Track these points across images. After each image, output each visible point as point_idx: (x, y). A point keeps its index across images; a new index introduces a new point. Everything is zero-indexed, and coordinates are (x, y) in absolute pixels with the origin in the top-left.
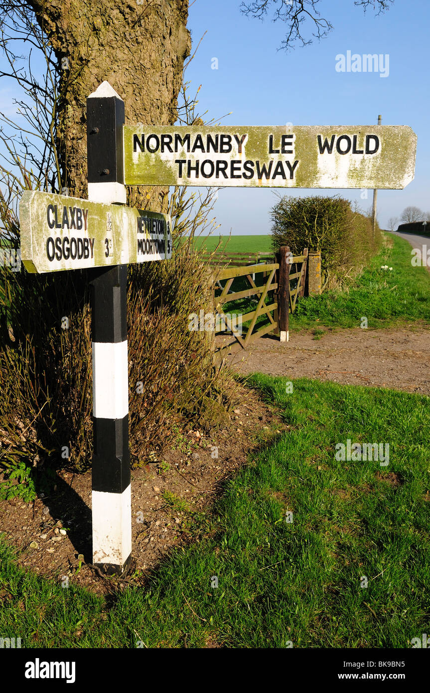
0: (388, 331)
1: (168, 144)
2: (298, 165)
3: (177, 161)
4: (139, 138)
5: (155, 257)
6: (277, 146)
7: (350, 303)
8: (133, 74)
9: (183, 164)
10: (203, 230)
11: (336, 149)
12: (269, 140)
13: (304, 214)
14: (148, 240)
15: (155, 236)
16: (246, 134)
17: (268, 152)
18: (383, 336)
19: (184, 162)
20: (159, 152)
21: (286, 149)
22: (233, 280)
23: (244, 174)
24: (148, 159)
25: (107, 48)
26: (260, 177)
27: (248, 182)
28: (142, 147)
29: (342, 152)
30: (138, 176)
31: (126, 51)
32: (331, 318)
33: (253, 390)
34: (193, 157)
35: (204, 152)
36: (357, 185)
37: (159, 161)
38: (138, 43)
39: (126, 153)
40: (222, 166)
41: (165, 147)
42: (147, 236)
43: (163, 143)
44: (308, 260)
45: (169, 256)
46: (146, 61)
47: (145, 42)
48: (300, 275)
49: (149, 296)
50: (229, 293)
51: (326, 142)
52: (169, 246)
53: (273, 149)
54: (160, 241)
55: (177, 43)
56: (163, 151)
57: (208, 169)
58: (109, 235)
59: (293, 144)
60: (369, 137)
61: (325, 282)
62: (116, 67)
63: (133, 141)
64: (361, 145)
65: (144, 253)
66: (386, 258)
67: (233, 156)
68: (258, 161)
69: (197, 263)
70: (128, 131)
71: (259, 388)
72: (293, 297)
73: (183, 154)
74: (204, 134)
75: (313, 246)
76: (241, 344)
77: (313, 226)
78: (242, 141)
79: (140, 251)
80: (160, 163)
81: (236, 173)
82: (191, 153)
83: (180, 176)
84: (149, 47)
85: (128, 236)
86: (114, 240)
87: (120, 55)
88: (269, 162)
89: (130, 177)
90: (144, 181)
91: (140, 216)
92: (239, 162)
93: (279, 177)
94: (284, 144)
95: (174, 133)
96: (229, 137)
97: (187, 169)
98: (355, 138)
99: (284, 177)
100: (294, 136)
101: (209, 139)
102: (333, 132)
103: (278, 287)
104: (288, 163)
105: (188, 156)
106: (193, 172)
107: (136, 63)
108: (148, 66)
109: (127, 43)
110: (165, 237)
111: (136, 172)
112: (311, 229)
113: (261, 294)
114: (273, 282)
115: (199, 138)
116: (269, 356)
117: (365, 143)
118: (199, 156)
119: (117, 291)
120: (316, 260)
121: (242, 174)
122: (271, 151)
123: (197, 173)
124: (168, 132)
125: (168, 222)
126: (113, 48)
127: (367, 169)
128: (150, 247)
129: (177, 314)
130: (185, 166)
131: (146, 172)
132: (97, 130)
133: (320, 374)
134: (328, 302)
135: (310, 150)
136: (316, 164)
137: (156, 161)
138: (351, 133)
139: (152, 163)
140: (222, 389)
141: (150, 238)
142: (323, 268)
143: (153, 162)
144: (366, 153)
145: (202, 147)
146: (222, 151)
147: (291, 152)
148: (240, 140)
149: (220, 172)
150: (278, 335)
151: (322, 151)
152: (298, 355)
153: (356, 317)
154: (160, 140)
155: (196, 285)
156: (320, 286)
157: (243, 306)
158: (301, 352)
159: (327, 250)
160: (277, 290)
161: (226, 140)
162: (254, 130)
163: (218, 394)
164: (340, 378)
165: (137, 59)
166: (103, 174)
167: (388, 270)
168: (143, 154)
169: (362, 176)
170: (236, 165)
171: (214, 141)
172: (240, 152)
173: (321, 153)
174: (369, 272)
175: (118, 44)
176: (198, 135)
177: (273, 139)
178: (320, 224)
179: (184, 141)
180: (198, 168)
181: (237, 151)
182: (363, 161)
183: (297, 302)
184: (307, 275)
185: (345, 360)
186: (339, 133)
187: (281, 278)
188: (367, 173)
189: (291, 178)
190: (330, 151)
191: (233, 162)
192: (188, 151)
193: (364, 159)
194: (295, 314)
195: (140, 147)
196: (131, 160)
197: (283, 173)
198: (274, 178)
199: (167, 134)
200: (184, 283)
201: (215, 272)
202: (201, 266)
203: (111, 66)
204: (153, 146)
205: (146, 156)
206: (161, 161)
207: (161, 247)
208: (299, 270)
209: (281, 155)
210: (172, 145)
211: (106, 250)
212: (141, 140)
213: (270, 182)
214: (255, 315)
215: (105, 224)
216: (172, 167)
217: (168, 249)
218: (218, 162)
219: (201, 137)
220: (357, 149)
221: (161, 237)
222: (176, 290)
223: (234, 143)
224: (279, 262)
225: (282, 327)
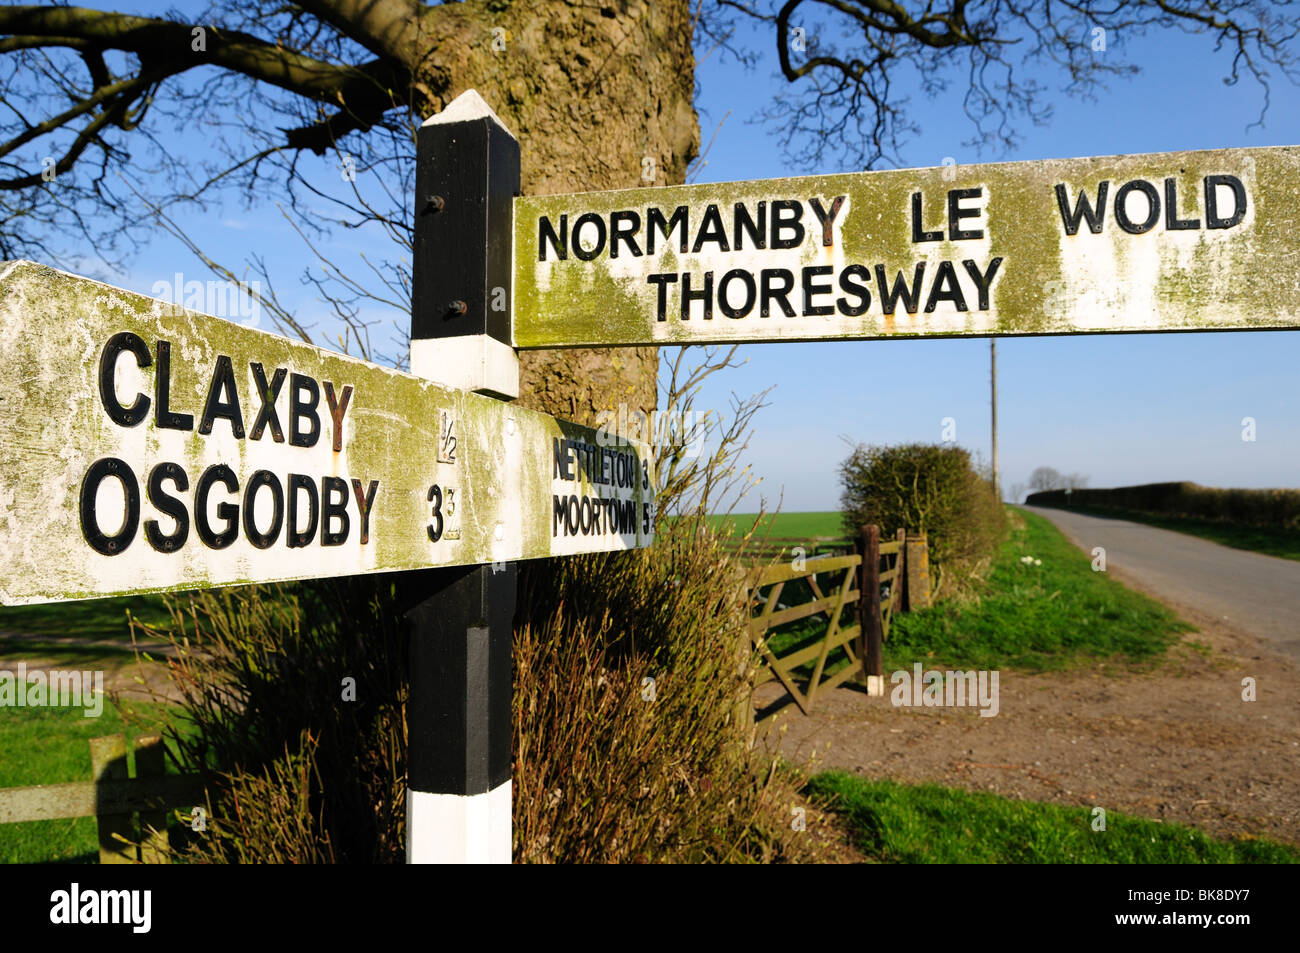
0: (1064, 676)
1: (628, 236)
2: (1001, 271)
3: (652, 279)
4: (553, 224)
5: (609, 541)
6: (935, 221)
7: (983, 623)
8: (584, 180)
9: (670, 286)
10: (727, 489)
11: (1114, 219)
12: (910, 206)
13: (894, 473)
14: (585, 500)
15: (608, 491)
16: (843, 194)
17: (909, 238)
18: (1059, 688)
19: (673, 278)
20: (604, 258)
21: (961, 228)
22: (781, 586)
23: (843, 305)
24: (575, 276)
25: (535, 135)
26: (889, 308)
27: (854, 325)
28: (561, 248)
29: (1135, 226)
30: (551, 324)
31: (572, 139)
32: (953, 650)
33: (833, 815)
34: (696, 264)
35: (728, 250)
36: (1189, 320)
37: (605, 281)
38: (595, 123)
39: (518, 266)
40: (777, 283)
41: (622, 243)
42: (584, 488)
43: (617, 234)
44: (905, 549)
45: (647, 540)
46: (610, 156)
47: (609, 122)
48: (894, 573)
49: (603, 634)
50: (777, 609)
51: (1083, 202)
52: (646, 517)
53: (924, 231)
54: (623, 503)
55: (671, 130)
56: (614, 254)
57: (737, 294)
58: (446, 476)
59: (984, 213)
60: (1211, 183)
61: (936, 585)
62: (552, 168)
63: (537, 235)
64: (1190, 204)
65: (574, 532)
66: (1021, 545)
67: (807, 257)
68: (882, 266)
69: (715, 555)
70: (527, 210)
71: (846, 812)
72: (886, 612)
73: (668, 258)
74: (727, 203)
75: (913, 525)
76: (799, 706)
77: (911, 492)
78: (833, 215)
79: (561, 527)
80: (606, 285)
81: (818, 300)
82: (690, 254)
83: (662, 317)
84: (617, 130)
85: (522, 485)
86: (465, 492)
87: (560, 146)
88: (914, 267)
89: (526, 327)
90: (565, 335)
91: (563, 437)
92: (827, 270)
93: (946, 307)
94: (956, 214)
95: (646, 207)
96: (797, 207)
97: (680, 297)
98: (1170, 185)
99: (961, 306)
100: (986, 193)
101: (741, 214)
102: (1100, 174)
103: (861, 596)
104: (971, 267)
105: (682, 264)
106: (697, 306)
107: (590, 160)
108: (615, 165)
109: (573, 124)
110: (636, 495)
111: (544, 314)
112: (907, 497)
113: (835, 609)
114: (852, 588)
115: (713, 214)
116: (852, 727)
117: (1201, 200)
118: (713, 260)
119: (478, 640)
120: (920, 545)
121: (835, 304)
122: (919, 236)
123: (708, 308)
124: (630, 205)
125: (646, 461)
126: (547, 134)
127: (1215, 273)
128: (594, 518)
129: (670, 671)
130: (673, 290)
131: (569, 310)
132: (439, 201)
133: (957, 770)
134: (946, 621)
135: (1036, 228)
136: (1055, 264)
137: (596, 281)
138: (1158, 173)
139: (585, 288)
140: (772, 830)
141: (593, 494)
142: (933, 562)
143: (588, 283)
144: (1209, 227)
145: (720, 236)
146: (777, 244)
147: (977, 235)
148: (827, 211)
149: (773, 302)
150: (863, 684)
151: (1072, 227)
152: (906, 725)
153: (998, 648)
154: (608, 226)
155: (713, 603)
156: (928, 593)
157: (796, 627)
158: (911, 718)
159: (936, 530)
160: (860, 601)
161: (787, 214)
162: (867, 183)
163: (763, 844)
164: (1000, 779)
165: (593, 153)
166: (453, 313)
167: (1033, 565)
168: (564, 265)
169: (1203, 293)
170: (816, 280)
171: (755, 219)
172: (827, 242)
173: (1068, 234)
174: (1003, 568)
175: (556, 126)
176: (710, 206)
177: (923, 204)
178: (922, 490)
179: (673, 224)
180: (711, 295)
181: (820, 241)
182: (1201, 250)
183: (891, 620)
184: (905, 575)
185: (998, 738)
186: (1120, 174)
187: (864, 580)
188: (1218, 284)
189: (981, 308)
190: (1095, 224)
191: (809, 272)
192: (684, 250)
193: (1203, 244)
194: (889, 642)
195: (556, 249)
196: (533, 281)
197: (956, 295)
198: (929, 309)
199: (626, 209)
200: (685, 600)
201: (753, 574)
202: (724, 562)
203: (542, 167)
204: (588, 244)
205: (572, 270)
206: (610, 280)
207: (625, 519)
208: (893, 566)
209: (947, 246)
210: (640, 239)
211: (434, 522)
212: (557, 230)
213: (921, 322)
214: (824, 647)
215: (431, 443)
216: (639, 294)
217: (644, 523)
218: (767, 274)
219: (716, 211)
220: (1181, 216)
221: (625, 494)
222: (670, 613)
223: (810, 219)
224: (861, 552)
225: (870, 669)
